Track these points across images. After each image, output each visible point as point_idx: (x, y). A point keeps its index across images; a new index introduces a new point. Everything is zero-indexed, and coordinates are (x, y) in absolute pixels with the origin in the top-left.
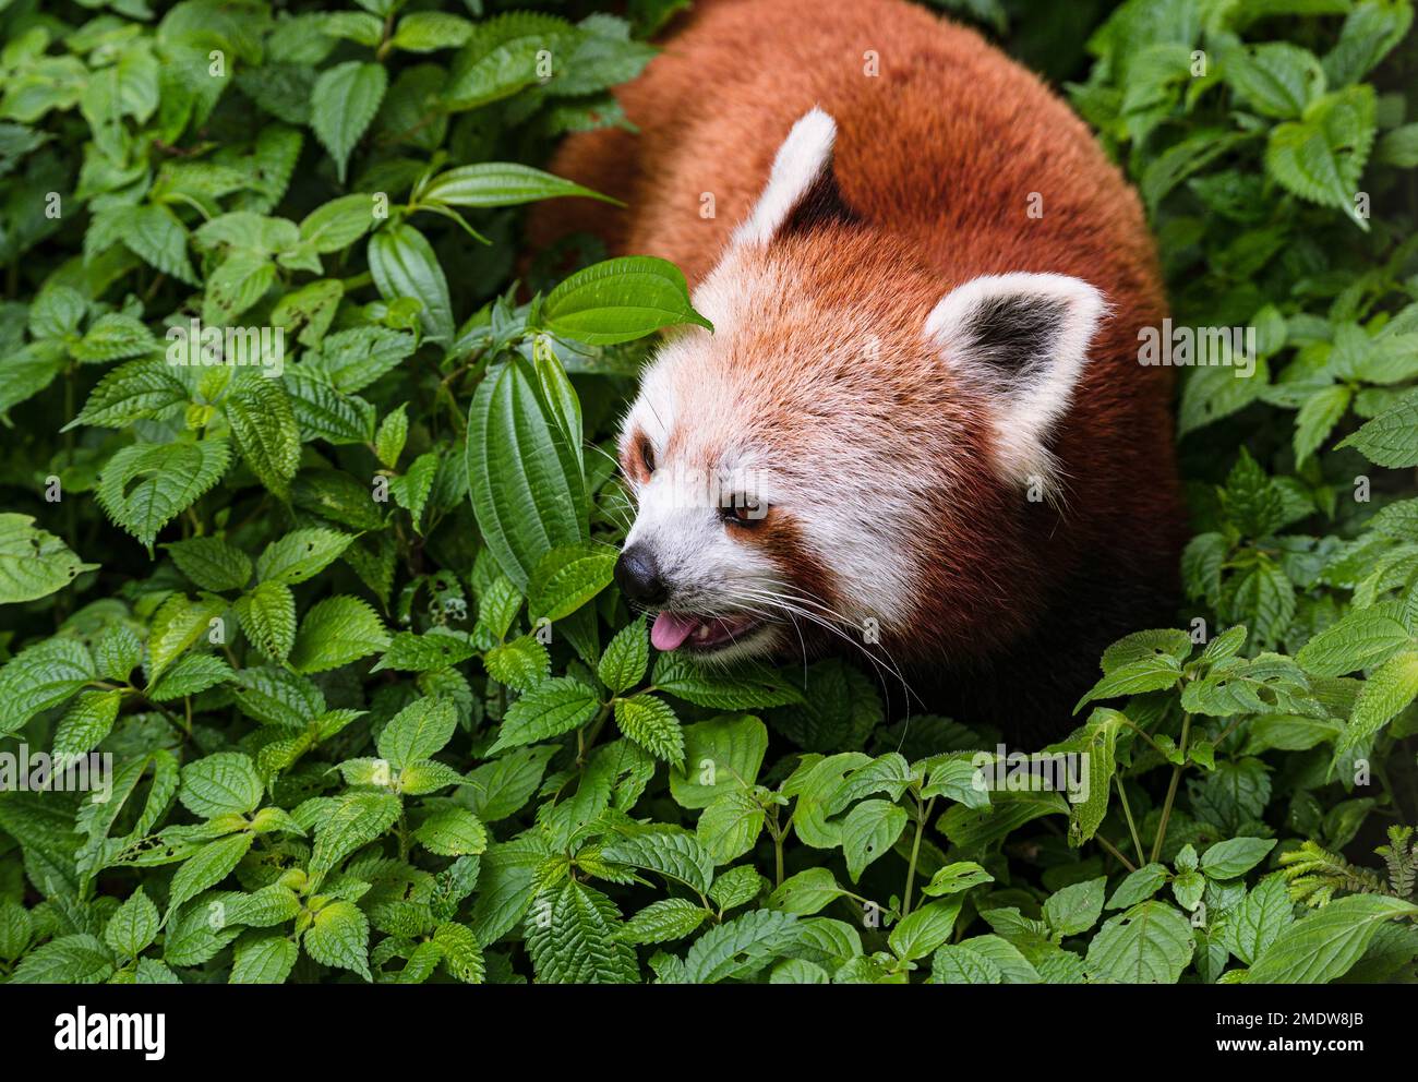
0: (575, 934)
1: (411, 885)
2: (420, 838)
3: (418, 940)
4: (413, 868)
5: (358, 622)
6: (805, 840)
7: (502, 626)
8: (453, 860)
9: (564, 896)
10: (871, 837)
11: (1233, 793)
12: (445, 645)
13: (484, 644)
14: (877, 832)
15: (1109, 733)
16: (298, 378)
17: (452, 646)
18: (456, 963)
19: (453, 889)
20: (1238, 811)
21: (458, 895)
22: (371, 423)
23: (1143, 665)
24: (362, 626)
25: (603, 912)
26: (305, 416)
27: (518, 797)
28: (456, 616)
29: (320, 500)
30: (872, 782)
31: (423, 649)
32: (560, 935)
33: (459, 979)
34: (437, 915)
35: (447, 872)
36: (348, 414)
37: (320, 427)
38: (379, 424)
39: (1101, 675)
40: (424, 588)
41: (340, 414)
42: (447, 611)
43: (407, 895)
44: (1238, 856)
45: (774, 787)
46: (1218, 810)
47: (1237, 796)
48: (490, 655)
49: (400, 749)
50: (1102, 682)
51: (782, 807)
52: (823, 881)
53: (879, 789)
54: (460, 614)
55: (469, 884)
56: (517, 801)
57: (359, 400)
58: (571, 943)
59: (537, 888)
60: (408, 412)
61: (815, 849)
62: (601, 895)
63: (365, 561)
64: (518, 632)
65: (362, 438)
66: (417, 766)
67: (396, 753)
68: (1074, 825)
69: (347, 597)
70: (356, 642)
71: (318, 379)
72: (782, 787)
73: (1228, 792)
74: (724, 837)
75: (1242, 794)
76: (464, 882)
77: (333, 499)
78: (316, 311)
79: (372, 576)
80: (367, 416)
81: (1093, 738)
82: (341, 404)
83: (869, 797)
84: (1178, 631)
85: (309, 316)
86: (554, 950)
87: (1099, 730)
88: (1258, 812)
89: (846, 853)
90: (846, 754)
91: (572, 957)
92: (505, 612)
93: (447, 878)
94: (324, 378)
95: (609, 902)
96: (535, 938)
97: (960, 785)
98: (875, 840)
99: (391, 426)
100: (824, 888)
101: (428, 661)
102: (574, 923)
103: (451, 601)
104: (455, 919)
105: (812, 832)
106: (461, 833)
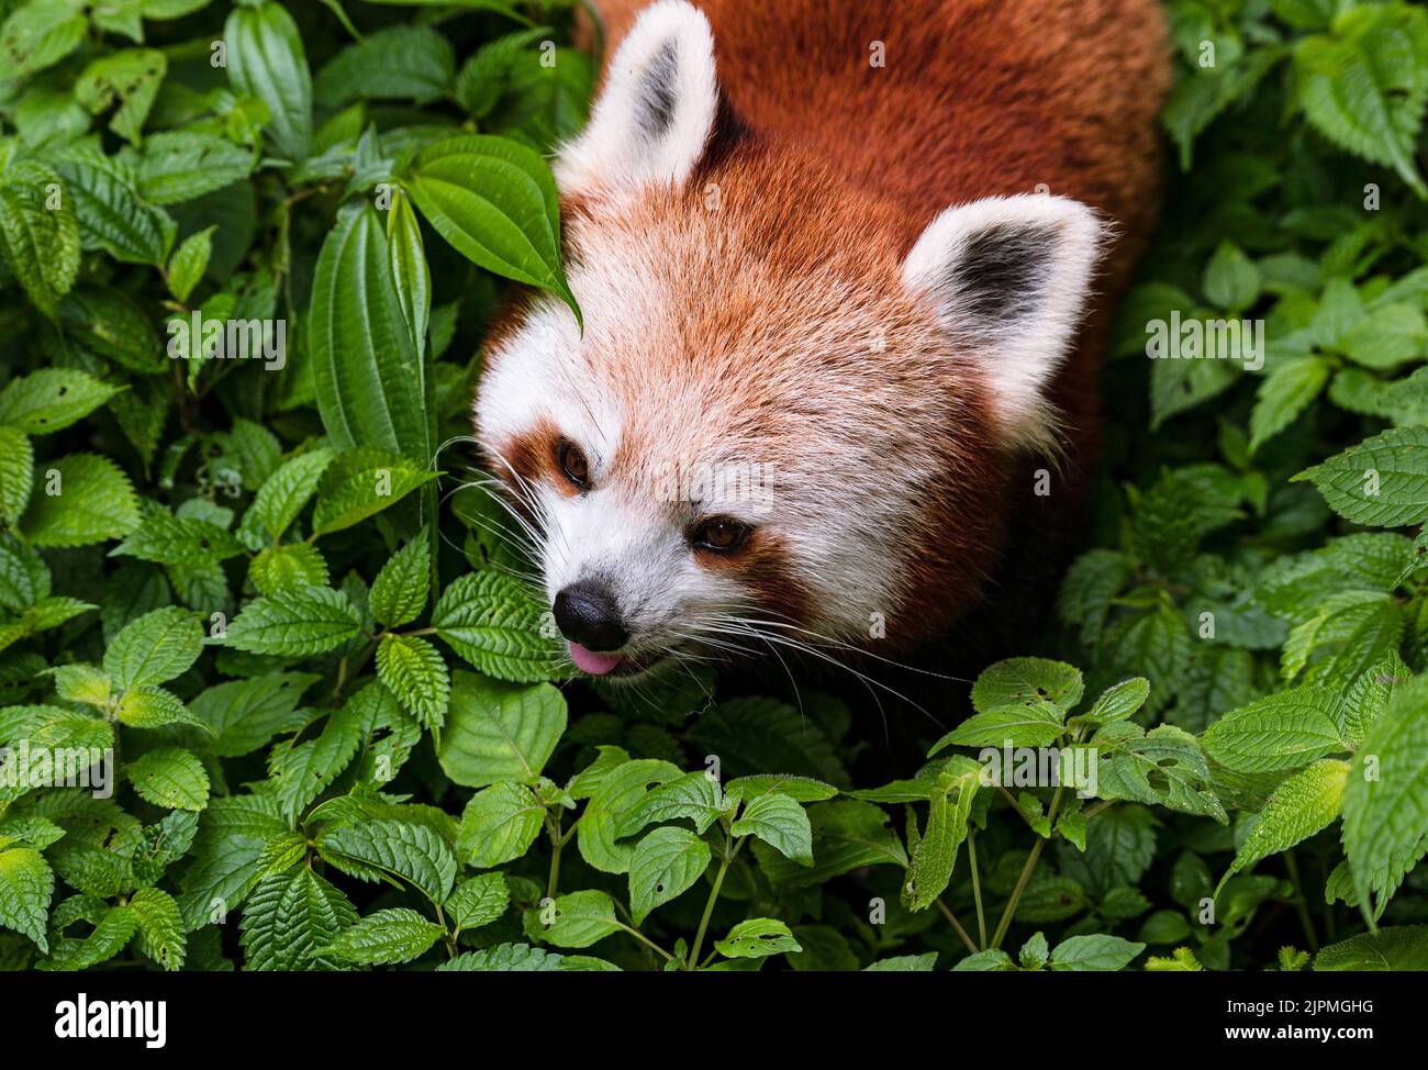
0: (302, 932)
1: (114, 831)
2: (132, 777)
3: (112, 902)
4: (118, 809)
5: (109, 492)
6: (587, 857)
7: (279, 523)
8: (168, 812)
9: (294, 886)
10: (664, 873)
11: (1109, 847)
12: (206, 536)
13: (254, 543)
14: (672, 868)
15: (966, 790)
16: (95, 170)
17: (213, 537)
18: (152, 938)
19: (162, 848)
20: (1111, 872)
21: (166, 856)
22: (169, 243)
23: (1020, 709)
24: (112, 498)
25: (338, 913)
26: (93, 218)
27: (260, 731)
28: (227, 492)
29: (90, 327)
30: (676, 805)
31: (178, 537)
32: (283, 932)
33: (153, 960)
34: (139, 874)
35: (158, 826)
36: (144, 226)
37: (108, 235)
38: (177, 246)
39: (969, 712)
40: (195, 448)
41: (134, 224)
42: (218, 483)
43: (107, 843)
44: (1095, 957)
45: (561, 783)
46: (1088, 866)
47: (1113, 852)
48: (258, 561)
49: (128, 665)
50: (967, 723)
51: (567, 810)
52: (601, 909)
53: (682, 814)
54: (232, 489)
55: (182, 844)
56: (258, 738)
57: (161, 214)
58: (296, 943)
59: (264, 870)
60: (214, 239)
61: (596, 870)
62: (339, 892)
63: (131, 409)
64: (297, 535)
65: (153, 258)
66: (142, 691)
67: (123, 668)
68: (909, 885)
69: (100, 457)
70: (102, 518)
71: (119, 176)
72: (571, 783)
73: (1104, 846)
74: (492, 833)
75: (1120, 851)
76: (177, 841)
77: (105, 328)
78: (132, 89)
79: (137, 428)
80: (165, 234)
81: (946, 792)
82: (138, 214)
83: (669, 823)
84: (1069, 667)
85: (123, 95)
86: (274, 948)
87: (955, 784)
88: (1135, 875)
89: (631, 887)
90: (655, 762)
91: (294, 959)
92: (286, 506)
93: (157, 833)
94: (127, 177)
95: (347, 903)
96: (254, 931)
97: (781, 826)
98: (668, 878)
99: (191, 252)
100: (600, 918)
101: (181, 554)
102: (302, 919)
103: (225, 472)
104: (160, 885)
105: (597, 852)
106: (182, 781)
